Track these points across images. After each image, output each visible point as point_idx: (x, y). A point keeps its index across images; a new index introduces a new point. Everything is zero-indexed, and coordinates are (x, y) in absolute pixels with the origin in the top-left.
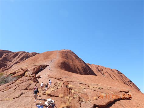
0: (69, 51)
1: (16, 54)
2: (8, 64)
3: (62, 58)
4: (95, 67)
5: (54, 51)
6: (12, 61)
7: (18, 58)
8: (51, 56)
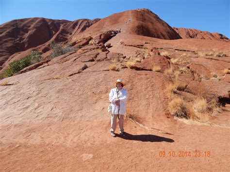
0: (145, 10)
1: (76, 24)
2: (68, 38)
3: (137, 20)
4: (184, 31)
5: (124, 12)
6: (73, 34)
7: (79, 28)
8: (121, 19)
